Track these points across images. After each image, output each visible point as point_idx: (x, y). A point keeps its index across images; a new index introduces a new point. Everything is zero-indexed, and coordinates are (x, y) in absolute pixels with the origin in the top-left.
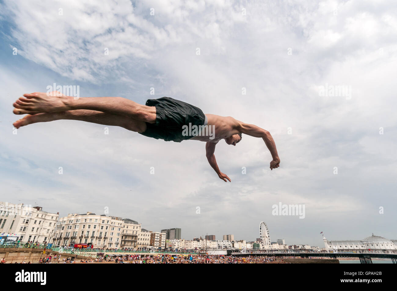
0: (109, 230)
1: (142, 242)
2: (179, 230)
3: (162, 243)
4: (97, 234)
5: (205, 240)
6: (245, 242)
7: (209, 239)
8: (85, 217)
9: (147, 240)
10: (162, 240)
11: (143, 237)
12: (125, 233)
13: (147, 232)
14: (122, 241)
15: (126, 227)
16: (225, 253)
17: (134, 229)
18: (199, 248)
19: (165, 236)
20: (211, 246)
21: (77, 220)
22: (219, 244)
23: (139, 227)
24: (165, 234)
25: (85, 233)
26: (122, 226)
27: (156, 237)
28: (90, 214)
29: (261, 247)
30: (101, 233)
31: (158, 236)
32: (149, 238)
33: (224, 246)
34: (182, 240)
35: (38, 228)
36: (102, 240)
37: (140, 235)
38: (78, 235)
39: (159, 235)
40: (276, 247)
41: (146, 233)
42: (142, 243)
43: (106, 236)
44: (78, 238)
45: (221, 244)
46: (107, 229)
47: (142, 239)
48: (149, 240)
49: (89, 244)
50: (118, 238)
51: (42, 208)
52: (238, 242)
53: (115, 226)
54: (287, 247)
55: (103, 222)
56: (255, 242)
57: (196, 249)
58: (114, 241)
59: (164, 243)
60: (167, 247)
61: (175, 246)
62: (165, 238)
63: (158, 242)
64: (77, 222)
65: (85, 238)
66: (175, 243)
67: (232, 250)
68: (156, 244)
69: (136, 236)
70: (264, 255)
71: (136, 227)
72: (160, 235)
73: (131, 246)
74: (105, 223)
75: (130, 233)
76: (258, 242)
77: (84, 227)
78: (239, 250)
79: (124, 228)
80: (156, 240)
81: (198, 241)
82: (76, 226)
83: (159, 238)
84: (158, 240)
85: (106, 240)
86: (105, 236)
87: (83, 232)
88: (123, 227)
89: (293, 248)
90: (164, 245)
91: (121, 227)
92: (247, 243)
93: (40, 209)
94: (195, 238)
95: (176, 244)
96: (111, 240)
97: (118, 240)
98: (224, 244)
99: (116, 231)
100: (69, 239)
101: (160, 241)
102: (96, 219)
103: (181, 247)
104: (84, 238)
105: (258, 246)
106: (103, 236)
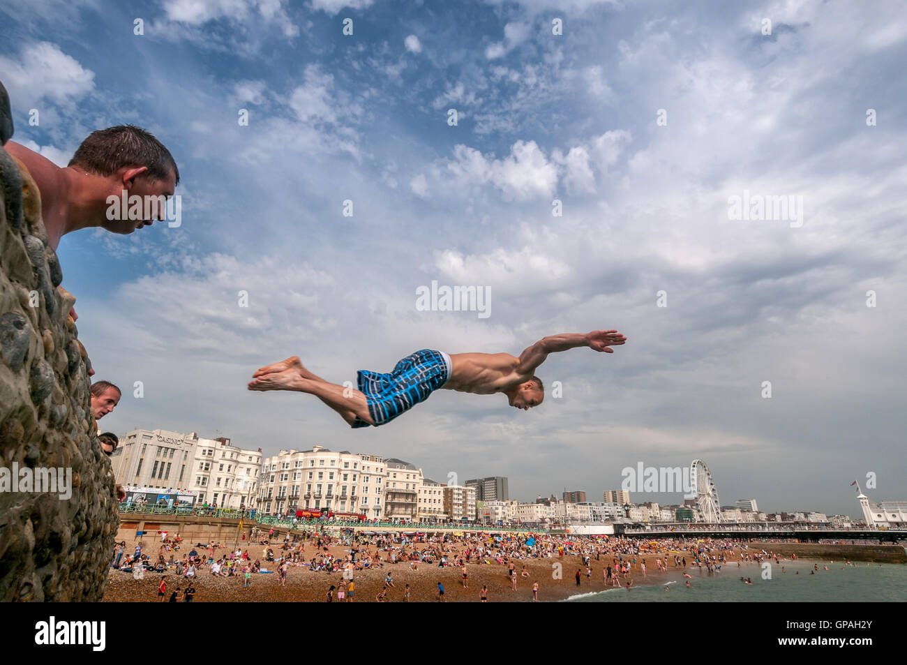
0: (360, 483)
1: (427, 506)
2: (504, 480)
3: (470, 508)
4: (336, 491)
5: (562, 502)
6: (655, 506)
7: (572, 501)
8: (310, 457)
9: (437, 501)
10: (469, 503)
11: (428, 496)
12: (391, 486)
13: (435, 485)
14: (387, 504)
15: (392, 474)
16: (609, 530)
17: (408, 480)
18: (550, 519)
19: (474, 493)
20: (578, 516)
21: (297, 463)
22: (594, 511)
23: (418, 475)
24: (474, 489)
25: (315, 488)
26: (384, 473)
27: (455, 496)
28: (319, 451)
29: (697, 518)
30: (344, 488)
31: (459, 494)
32: (441, 497)
33: (606, 516)
34: (512, 503)
35: (227, 480)
36: (348, 502)
37: (422, 492)
38: (302, 492)
39: (461, 492)
40: (734, 516)
41: (433, 488)
42: (427, 509)
43: (355, 495)
44: (302, 498)
45: (600, 510)
46: (354, 480)
47: (428, 501)
48: (442, 502)
49: (323, 510)
50: (379, 499)
51: (230, 440)
52: (640, 505)
53: (371, 475)
54: (763, 517)
55: (346, 467)
56: (682, 506)
57: (543, 521)
58: (371, 504)
59: (474, 508)
60: (481, 516)
61: (497, 514)
62: (474, 498)
63: (461, 507)
64: (296, 466)
65: (315, 498)
66: (497, 509)
67: (625, 524)
68: (457, 511)
69: (414, 495)
70: (705, 535)
71: (411, 476)
72: (463, 492)
73: (405, 514)
74: (349, 468)
75: (401, 487)
76: (689, 506)
77: (311, 477)
78: (643, 524)
79: (388, 478)
80: (455, 501)
81: (548, 504)
82: (295, 474)
83: (461, 497)
84: (461, 502)
85: (355, 503)
86: (353, 493)
87: (310, 486)
88: (385, 476)
89: (779, 519)
90: (474, 513)
91: (383, 476)
92: (661, 508)
93: (227, 441)
94: (540, 498)
95: (500, 511)
96: (366, 502)
97: (378, 503)
98: (606, 510)
99: (373, 483)
100: (285, 500)
101: (464, 505)
102: (333, 461)
103: (510, 518)
104: (312, 497)
105: (689, 514)
106: (349, 494)
